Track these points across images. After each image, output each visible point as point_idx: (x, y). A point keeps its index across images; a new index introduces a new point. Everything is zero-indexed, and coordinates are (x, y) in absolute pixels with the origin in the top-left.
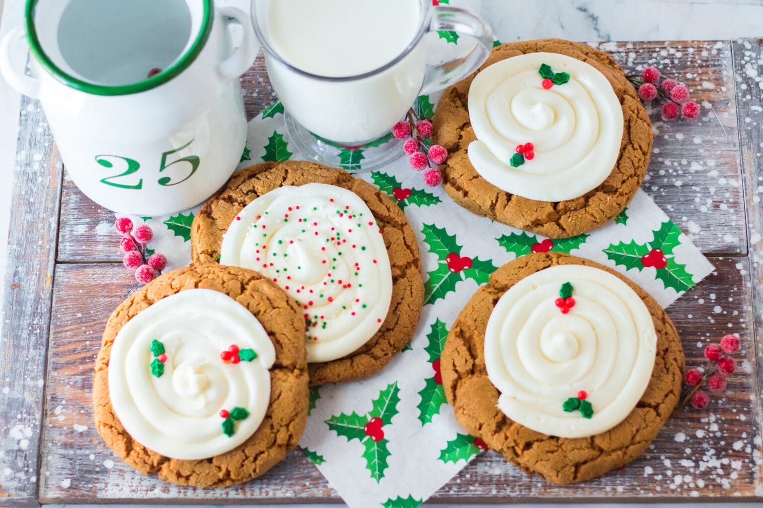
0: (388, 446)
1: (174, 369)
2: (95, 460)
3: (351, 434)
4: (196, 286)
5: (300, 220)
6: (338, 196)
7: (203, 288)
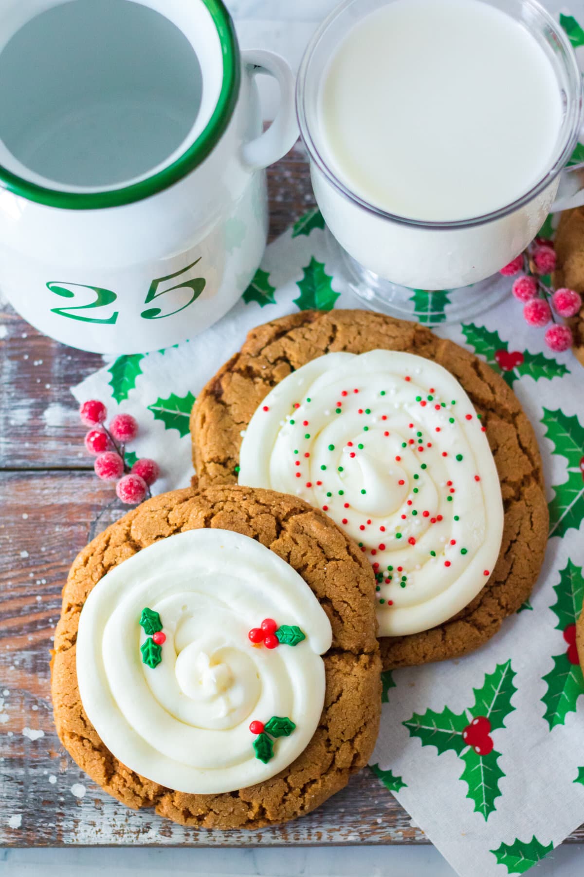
0: (500, 762)
1: (178, 655)
2: (56, 784)
3: (443, 743)
4: (207, 524)
5: (361, 411)
6: (418, 371)
7: (218, 527)
